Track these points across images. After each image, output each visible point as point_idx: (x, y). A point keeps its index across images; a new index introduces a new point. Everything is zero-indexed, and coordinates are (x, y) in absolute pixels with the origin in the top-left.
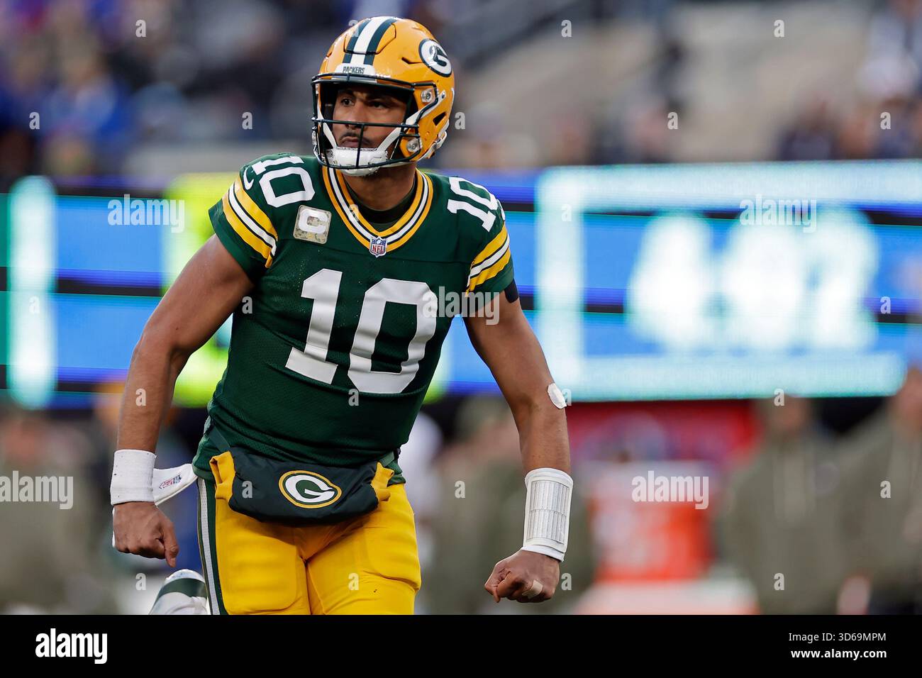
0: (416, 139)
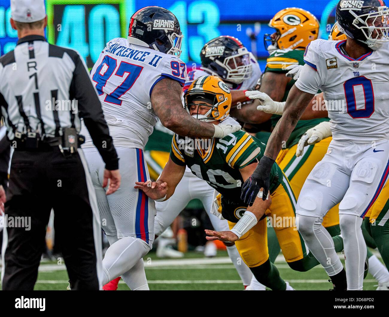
0: (217, 112)
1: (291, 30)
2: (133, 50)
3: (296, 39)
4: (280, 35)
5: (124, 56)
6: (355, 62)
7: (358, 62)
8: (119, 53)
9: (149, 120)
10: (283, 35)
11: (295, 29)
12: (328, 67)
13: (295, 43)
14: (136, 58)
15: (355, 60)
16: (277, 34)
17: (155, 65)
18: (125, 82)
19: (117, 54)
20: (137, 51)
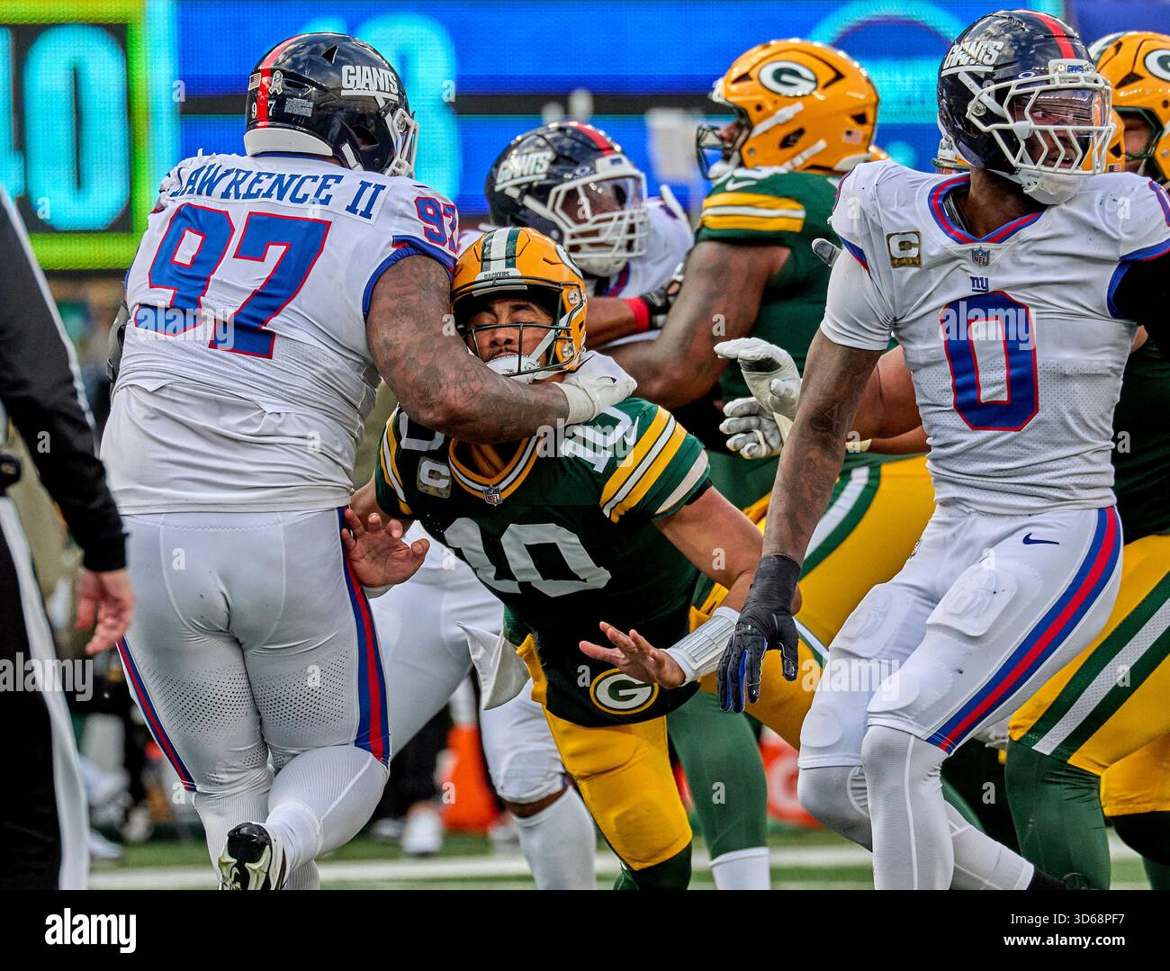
0: (568, 343)
1: (787, 112)
2: (281, 177)
3: (802, 141)
4: (750, 127)
5: (256, 196)
6: (976, 246)
7: (986, 246)
8: (232, 191)
9: (358, 398)
10: (759, 129)
11: (799, 106)
12: (893, 258)
13: (799, 153)
14: (299, 196)
15: (979, 241)
16: (739, 127)
17: (366, 214)
18: (275, 276)
19: (225, 195)
20: (293, 177)
